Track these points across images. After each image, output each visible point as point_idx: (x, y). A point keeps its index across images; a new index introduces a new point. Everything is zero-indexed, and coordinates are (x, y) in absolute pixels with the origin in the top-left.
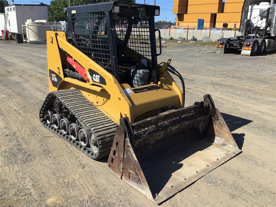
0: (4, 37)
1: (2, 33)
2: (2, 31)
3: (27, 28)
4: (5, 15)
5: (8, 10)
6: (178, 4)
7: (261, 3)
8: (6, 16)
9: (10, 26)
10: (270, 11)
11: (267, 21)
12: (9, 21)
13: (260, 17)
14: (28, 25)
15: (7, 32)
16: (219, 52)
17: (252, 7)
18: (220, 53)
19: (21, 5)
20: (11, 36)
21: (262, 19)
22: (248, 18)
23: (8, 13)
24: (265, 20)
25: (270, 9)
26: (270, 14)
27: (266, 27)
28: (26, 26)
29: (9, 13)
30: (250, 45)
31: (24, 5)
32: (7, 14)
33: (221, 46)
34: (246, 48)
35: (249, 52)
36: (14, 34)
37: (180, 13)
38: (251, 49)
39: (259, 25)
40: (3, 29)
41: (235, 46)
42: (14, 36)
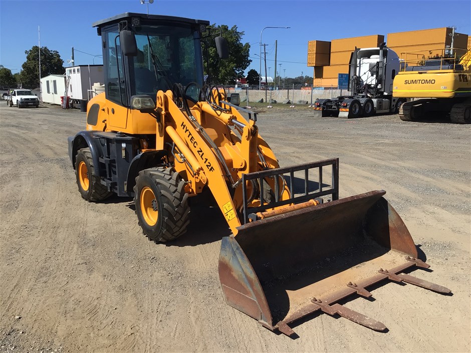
0: (64, 106)
1: (62, 101)
2: (62, 98)
3: (94, 94)
4: (65, 77)
5: (70, 71)
6: (315, 52)
7: (372, 57)
8: (67, 79)
9: (71, 91)
10: (380, 66)
11: (376, 78)
12: (71, 85)
13: (370, 72)
14: (96, 90)
15: (68, 99)
16: (317, 115)
17: (360, 61)
18: (318, 117)
19: (88, 66)
20: (72, 104)
21: (372, 75)
22: (357, 74)
23: (70, 75)
24: (375, 76)
25: (380, 63)
26: (380, 69)
27: (377, 84)
28: (93, 90)
29: (72, 75)
30: (347, 105)
31: (90, 66)
32: (69, 77)
33: (318, 109)
34: (344, 110)
35: (346, 114)
36: (77, 101)
37: (320, 64)
38: (348, 110)
39: (369, 82)
40: (63, 95)
41: (334, 108)
42: (77, 103)
